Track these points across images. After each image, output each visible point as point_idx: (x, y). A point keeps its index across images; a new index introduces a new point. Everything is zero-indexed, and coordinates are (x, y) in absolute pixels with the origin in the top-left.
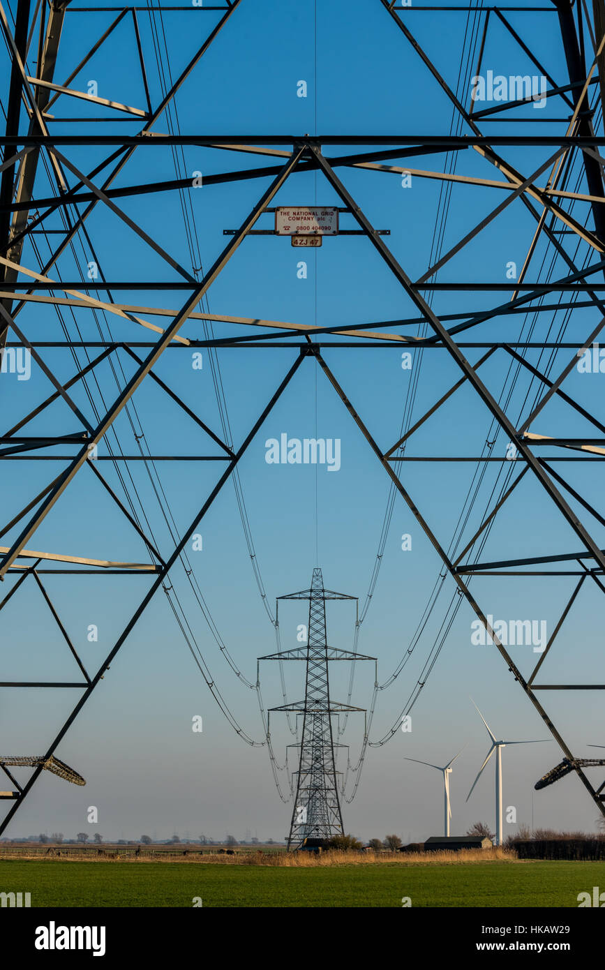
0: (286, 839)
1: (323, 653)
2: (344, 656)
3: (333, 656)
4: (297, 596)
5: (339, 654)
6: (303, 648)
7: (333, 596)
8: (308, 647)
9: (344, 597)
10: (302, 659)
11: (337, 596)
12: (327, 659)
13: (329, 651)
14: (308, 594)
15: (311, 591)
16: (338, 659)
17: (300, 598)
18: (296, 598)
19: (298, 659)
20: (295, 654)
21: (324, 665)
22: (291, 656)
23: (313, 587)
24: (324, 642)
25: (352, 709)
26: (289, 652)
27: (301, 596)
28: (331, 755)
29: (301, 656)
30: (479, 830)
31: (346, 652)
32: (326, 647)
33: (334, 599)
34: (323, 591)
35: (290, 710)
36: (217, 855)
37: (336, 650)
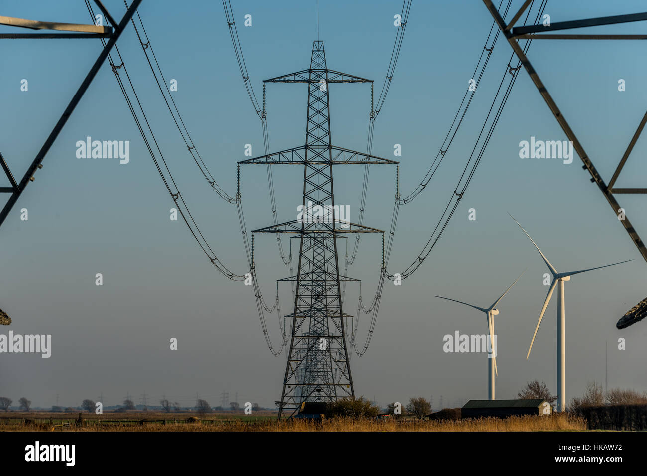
0: (277, 403)
1: (326, 154)
2: (354, 159)
3: (341, 159)
4: (291, 78)
5: (348, 156)
6: (299, 148)
7: (340, 78)
8: (306, 147)
9: (354, 79)
10: (297, 162)
11: (345, 78)
12: (331, 163)
13: (335, 153)
14: (306, 76)
15: (310, 71)
16: (346, 163)
17: (295, 81)
18: (291, 81)
19: (292, 162)
20: (289, 155)
21: (327, 171)
22: (282, 159)
23: (313, 66)
24: (327, 139)
25: (366, 230)
26: (280, 153)
27: (297, 78)
28: (337, 292)
29: (296, 158)
30: (535, 391)
31: (357, 153)
32: (330, 147)
33: (341, 82)
34: (326, 71)
35: (281, 231)
36: (185, 425)
37: (343, 150)
